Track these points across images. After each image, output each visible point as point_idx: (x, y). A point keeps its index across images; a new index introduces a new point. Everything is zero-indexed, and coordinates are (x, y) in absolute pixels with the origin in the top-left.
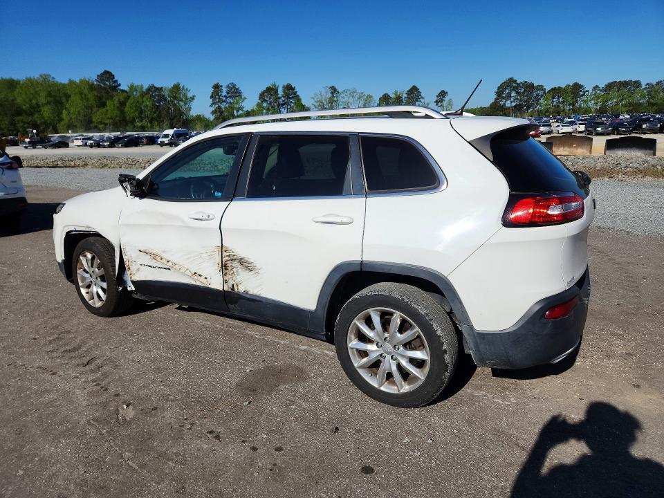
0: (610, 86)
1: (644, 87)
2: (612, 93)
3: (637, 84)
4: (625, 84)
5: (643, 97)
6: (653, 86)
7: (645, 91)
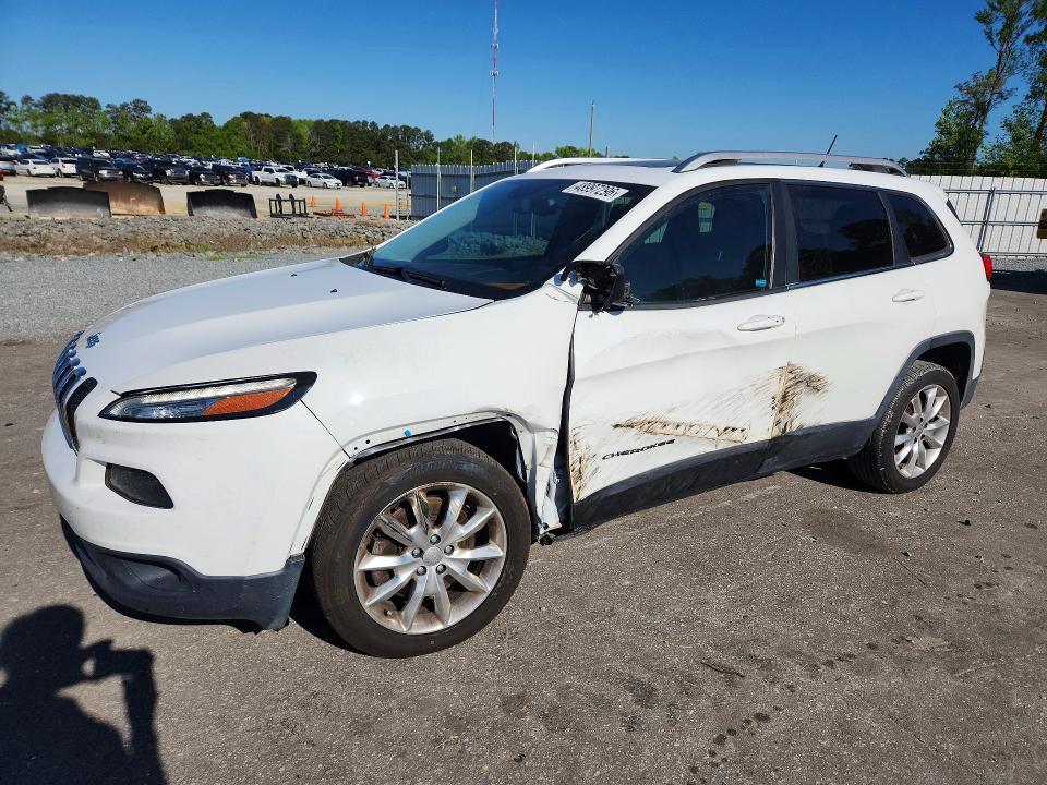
0: (51, 101)
1: (104, 109)
2: (58, 113)
3: (93, 103)
4: (76, 101)
5: (106, 124)
6: (117, 109)
7: (108, 116)
